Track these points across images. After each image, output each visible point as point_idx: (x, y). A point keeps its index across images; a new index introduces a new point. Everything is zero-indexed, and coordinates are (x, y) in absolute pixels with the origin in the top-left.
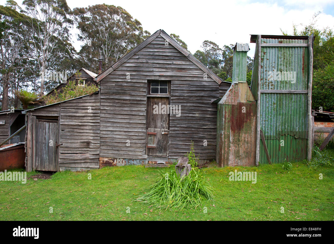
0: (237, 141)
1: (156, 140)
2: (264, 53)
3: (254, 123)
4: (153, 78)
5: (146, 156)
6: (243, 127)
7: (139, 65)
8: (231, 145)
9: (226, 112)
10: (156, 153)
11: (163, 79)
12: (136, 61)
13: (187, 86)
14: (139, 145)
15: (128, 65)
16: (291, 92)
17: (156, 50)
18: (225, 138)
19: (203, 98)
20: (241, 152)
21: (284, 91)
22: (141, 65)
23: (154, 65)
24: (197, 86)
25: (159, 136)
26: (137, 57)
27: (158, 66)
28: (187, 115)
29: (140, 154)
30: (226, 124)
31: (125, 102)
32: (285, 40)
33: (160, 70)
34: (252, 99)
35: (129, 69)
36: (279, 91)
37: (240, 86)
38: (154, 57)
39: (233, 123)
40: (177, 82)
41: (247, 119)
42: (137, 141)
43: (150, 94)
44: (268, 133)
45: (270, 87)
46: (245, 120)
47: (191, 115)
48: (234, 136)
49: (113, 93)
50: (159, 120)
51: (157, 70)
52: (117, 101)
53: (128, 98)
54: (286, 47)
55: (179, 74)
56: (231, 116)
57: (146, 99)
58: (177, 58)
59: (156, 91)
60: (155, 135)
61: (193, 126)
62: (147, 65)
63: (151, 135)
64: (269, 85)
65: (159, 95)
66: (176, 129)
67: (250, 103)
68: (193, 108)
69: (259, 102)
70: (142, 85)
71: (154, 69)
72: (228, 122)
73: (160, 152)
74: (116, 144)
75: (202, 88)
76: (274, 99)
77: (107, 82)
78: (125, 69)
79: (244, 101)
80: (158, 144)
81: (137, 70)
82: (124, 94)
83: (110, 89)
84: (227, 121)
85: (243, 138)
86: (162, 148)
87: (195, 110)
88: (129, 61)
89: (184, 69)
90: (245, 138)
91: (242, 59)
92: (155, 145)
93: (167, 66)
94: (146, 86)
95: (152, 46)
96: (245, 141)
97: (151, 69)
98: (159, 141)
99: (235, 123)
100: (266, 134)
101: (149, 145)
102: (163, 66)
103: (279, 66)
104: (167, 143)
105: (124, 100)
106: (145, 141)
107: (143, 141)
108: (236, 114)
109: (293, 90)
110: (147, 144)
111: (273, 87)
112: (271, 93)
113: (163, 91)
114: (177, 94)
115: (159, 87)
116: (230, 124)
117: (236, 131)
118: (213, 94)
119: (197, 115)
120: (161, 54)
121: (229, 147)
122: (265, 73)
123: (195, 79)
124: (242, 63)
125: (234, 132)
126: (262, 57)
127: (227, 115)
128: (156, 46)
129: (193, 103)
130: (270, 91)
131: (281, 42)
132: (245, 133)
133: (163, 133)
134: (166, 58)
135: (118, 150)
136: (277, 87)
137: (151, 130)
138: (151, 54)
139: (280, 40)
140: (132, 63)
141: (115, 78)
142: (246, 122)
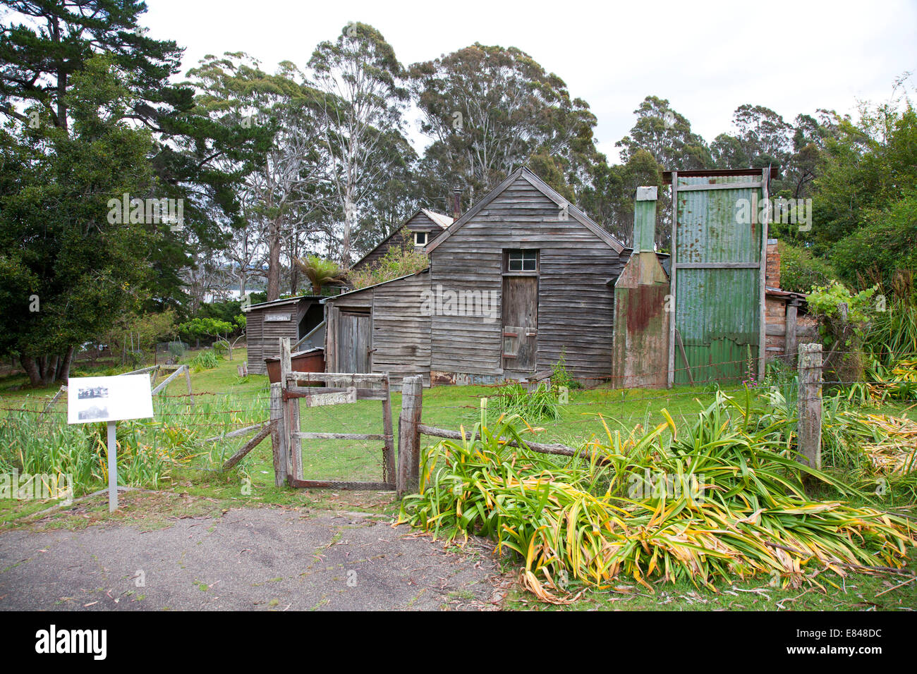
0: (638, 348)
1: (517, 346)
2: (684, 202)
3: (666, 318)
4: (511, 246)
5: (501, 371)
6: (647, 325)
7: (489, 225)
8: (628, 353)
9: (618, 301)
10: (517, 366)
11: (527, 247)
12: (485, 219)
13: (566, 257)
14: (490, 353)
15: (472, 226)
16: (729, 265)
17: (515, 201)
18: (617, 342)
19: (594, 277)
20: (645, 366)
21: (717, 264)
22: (493, 225)
23: (513, 224)
24: (583, 258)
25: (521, 339)
26: (486, 213)
27: (519, 226)
28: (567, 305)
29: (492, 367)
30: (620, 320)
31: (468, 285)
32: (720, 177)
33: (522, 232)
34: (663, 278)
35: (473, 233)
36: (709, 264)
37: (643, 257)
38: (512, 211)
39: (630, 318)
40: (549, 252)
41: (654, 310)
42: (487, 347)
43: (507, 272)
44: (689, 334)
45: (694, 257)
46: (651, 313)
47: (572, 305)
48: (633, 339)
49: (451, 271)
50: (523, 313)
51: (517, 232)
52: (456, 283)
53: (473, 278)
54: (723, 190)
55: (552, 238)
56: (627, 306)
57: (500, 279)
58: (549, 212)
59: (516, 266)
60: (515, 337)
61: (575, 322)
62: (501, 225)
63: (509, 337)
64: (691, 256)
65: (523, 272)
66: (549, 328)
67: (659, 285)
68: (575, 293)
69: (673, 283)
70: (494, 257)
71: (513, 232)
72: (624, 316)
73: (524, 365)
74: (455, 351)
75: (591, 261)
76: (701, 278)
77: (442, 254)
78: (468, 232)
79: (649, 282)
80: (519, 352)
81: (486, 233)
82: (467, 272)
83: (446, 265)
84: (620, 315)
85: (647, 343)
86: (526, 358)
87: (579, 298)
88: (473, 220)
89: (560, 230)
90: (650, 342)
91: (647, 213)
92: (515, 354)
93: (534, 226)
94: (501, 259)
95: (509, 194)
96: (650, 347)
97: (509, 232)
98: (522, 347)
99: (634, 317)
100: (687, 337)
101: (506, 353)
102: (527, 227)
103: (710, 223)
104: (534, 350)
105: (467, 281)
106: (499, 346)
107: (496, 347)
108: (636, 304)
109: (733, 263)
110: (502, 351)
111: (698, 258)
112: (696, 269)
113: (529, 266)
114: (549, 271)
115: (523, 260)
116: (626, 318)
117: (636, 332)
118: (610, 270)
119: (582, 305)
120: (523, 207)
121: (624, 356)
122: (684, 235)
123: (579, 246)
124: (646, 220)
125: (633, 333)
126: (680, 209)
127: (621, 305)
128: (515, 194)
129: (576, 285)
130: (693, 265)
131: (712, 182)
132: (651, 335)
133: (528, 334)
134: (533, 213)
135: (458, 361)
136: (706, 257)
137: (510, 329)
138: (508, 207)
139: (710, 178)
140: (478, 222)
141: (454, 248)
142: (653, 316)
